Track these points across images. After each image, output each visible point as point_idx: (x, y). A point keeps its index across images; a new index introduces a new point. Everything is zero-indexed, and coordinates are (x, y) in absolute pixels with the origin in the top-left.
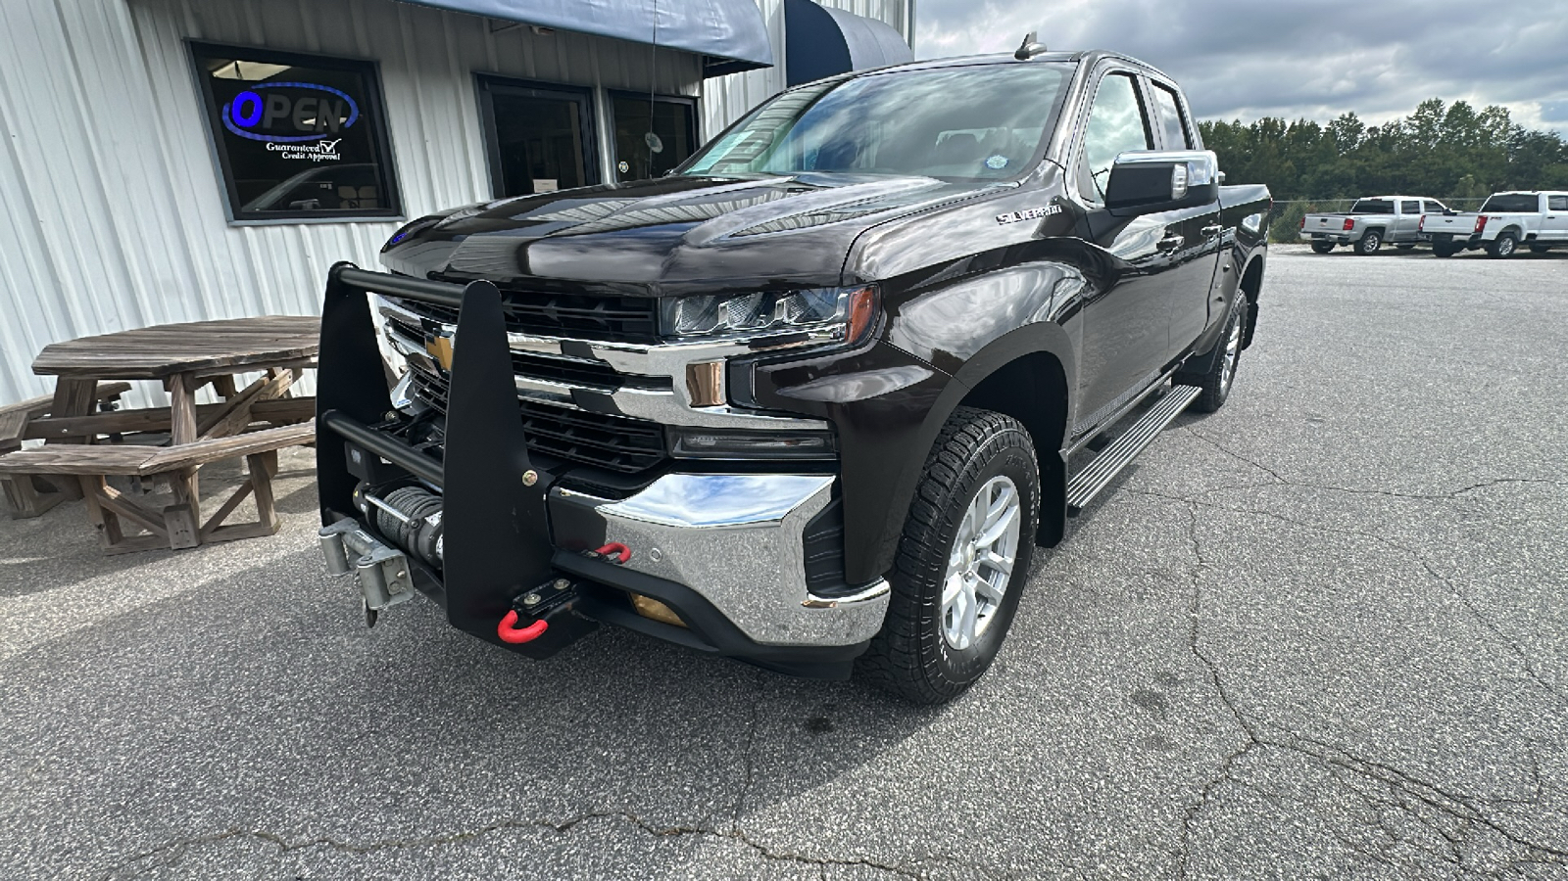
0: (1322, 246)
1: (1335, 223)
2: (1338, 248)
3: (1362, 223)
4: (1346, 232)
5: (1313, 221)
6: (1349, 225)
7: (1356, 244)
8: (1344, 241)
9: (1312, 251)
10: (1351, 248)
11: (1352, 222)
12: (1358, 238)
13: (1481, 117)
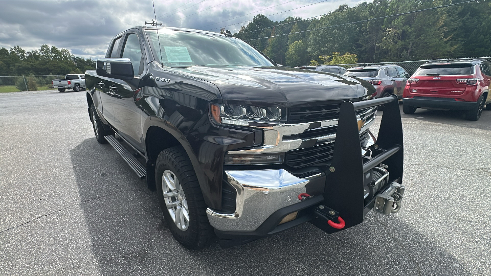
0: (62, 90)
1: (65, 83)
2: (67, 90)
3: (73, 82)
4: (69, 85)
5: (56, 82)
6: (69, 83)
7: (74, 88)
8: (69, 88)
9: (59, 91)
10: (72, 90)
11: (70, 82)
12: (74, 87)
13: (61, 52)
